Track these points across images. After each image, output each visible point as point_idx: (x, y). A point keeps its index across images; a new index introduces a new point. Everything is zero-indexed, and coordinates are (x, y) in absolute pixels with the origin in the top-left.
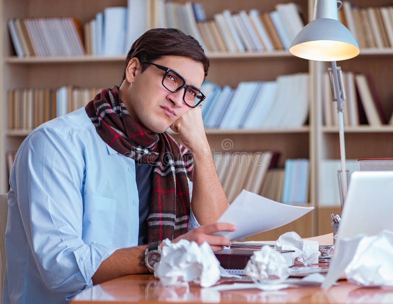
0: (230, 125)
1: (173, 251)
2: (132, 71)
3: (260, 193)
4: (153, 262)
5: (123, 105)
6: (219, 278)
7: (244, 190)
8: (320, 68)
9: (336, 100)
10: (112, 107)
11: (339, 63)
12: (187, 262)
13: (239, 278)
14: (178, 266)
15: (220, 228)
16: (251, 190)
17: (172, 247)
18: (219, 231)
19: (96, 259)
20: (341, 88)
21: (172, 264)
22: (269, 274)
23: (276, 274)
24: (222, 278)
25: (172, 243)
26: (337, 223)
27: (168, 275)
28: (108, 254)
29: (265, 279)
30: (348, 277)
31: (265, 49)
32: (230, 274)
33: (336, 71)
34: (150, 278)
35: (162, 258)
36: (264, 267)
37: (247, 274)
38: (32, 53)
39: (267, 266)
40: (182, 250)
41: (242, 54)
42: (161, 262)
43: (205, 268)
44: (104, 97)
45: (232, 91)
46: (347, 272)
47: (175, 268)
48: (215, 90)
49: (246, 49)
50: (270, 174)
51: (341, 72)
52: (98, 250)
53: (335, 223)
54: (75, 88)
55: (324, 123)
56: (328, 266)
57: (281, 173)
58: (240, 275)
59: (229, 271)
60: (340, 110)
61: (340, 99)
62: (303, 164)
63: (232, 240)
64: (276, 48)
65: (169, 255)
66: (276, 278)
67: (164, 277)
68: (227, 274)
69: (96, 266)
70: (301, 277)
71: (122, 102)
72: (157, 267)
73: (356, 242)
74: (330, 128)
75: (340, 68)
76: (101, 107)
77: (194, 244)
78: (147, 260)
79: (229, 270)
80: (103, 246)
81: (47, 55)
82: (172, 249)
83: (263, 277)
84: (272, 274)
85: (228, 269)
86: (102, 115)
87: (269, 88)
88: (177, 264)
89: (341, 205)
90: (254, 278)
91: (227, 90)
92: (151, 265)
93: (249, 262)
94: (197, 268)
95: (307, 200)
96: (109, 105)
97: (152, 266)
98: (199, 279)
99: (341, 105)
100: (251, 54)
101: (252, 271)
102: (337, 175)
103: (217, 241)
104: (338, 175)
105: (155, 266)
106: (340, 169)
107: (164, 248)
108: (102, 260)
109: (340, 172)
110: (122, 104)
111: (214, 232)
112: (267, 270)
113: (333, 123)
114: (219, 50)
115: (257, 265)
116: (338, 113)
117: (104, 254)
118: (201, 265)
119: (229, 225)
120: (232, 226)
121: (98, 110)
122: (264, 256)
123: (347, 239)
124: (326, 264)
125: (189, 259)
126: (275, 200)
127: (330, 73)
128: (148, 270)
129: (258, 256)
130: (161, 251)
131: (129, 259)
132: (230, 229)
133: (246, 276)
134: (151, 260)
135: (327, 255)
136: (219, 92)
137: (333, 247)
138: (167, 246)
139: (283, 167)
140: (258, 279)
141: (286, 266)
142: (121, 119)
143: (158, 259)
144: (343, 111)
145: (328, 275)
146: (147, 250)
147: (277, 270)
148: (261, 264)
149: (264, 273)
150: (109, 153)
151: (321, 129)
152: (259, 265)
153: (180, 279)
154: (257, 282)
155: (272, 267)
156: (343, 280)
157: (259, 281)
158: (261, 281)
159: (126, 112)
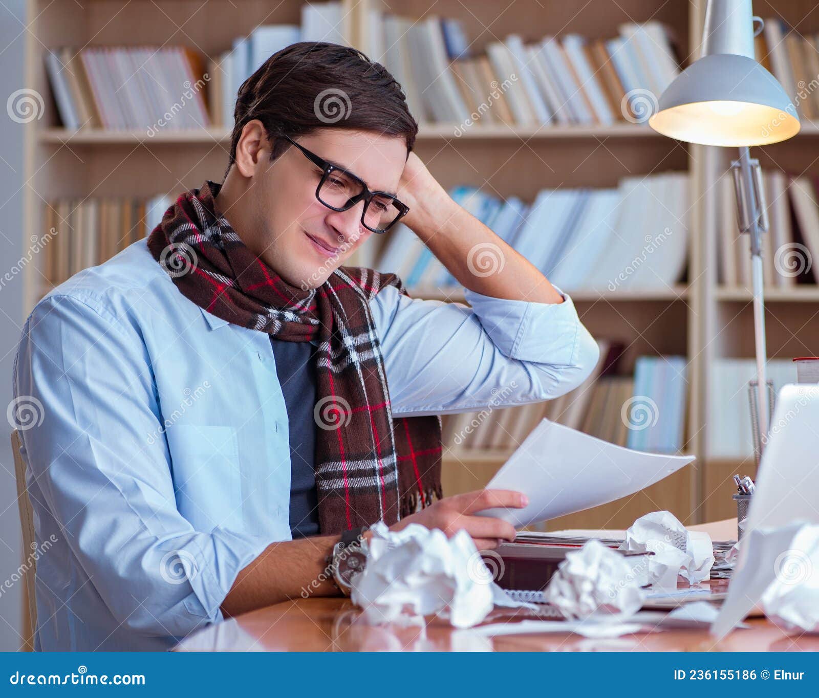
1: (392, 550)
2: (250, 148)
3: (581, 428)
4: (349, 572)
5: (225, 222)
6: (490, 608)
7: (545, 420)
8: (712, 162)
9: (748, 231)
11: (756, 151)
12: (423, 574)
13: (533, 610)
14: (404, 582)
15: (493, 500)
16: (561, 421)
17: (391, 539)
18: (490, 508)
19: (228, 565)
20: (758, 205)
21: (389, 576)
22: (599, 601)
23: (613, 602)
24: (496, 607)
26: (745, 494)
27: (381, 600)
28: (253, 555)
29: (590, 611)
30: (768, 612)
31: (596, 120)
32: (515, 600)
33: (749, 169)
34: (343, 606)
35: (369, 564)
36: (587, 587)
37: (551, 600)
38: (97, 123)
39: (595, 584)
40: (413, 547)
41: (546, 129)
42: (366, 572)
43: (461, 586)
44: (182, 210)
45: (522, 209)
46: (768, 601)
47: (396, 585)
48: (486, 206)
49: (555, 120)
50: (604, 387)
51: (758, 170)
52: (229, 545)
53: (742, 493)
55: (720, 280)
56: (726, 586)
57: (625, 386)
58: (536, 603)
59: (513, 594)
60: (755, 251)
61: (757, 230)
62: (674, 368)
63: (518, 527)
64: (620, 119)
65: (384, 557)
66: (614, 610)
67: (373, 604)
68: (508, 599)
69: (228, 581)
70: (667, 610)
71: (223, 217)
72: (358, 583)
73: (787, 537)
74: (732, 291)
75: (756, 162)
76: (176, 233)
77: (438, 535)
78: (336, 566)
79: (512, 591)
80: (240, 537)
81: (127, 126)
82: (391, 545)
83: (584, 609)
84: (605, 601)
85: (510, 589)
87: (603, 204)
88: (401, 574)
89: (756, 457)
90: (566, 609)
91: (513, 207)
92: (344, 579)
93: (557, 575)
94: (444, 587)
95: (680, 445)
96: (192, 226)
97: (347, 580)
98: (447, 610)
99: (759, 241)
100: (564, 129)
101: (561, 594)
102: (747, 393)
103: (487, 528)
104: (750, 391)
105: (353, 579)
106: (753, 378)
107: (374, 541)
108: (240, 569)
109: (753, 385)
110: (221, 220)
111: (480, 510)
112: (593, 593)
113: (740, 281)
114: (497, 119)
115: (572, 581)
116: (751, 258)
117: (243, 556)
118: (453, 580)
119: (512, 494)
120: (520, 495)
121: (171, 240)
122: (588, 562)
123: (767, 530)
124: (722, 582)
125: (427, 566)
126: (613, 440)
127: (736, 172)
128: (339, 589)
129: (575, 563)
130: (366, 548)
131: (298, 565)
132: (516, 503)
133: (548, 604)
134: (345, 569)
135: (725, 563)
136: (495, 210)
137: (736, 546)
138: (381, 537)
139: (631, 374)
140: (574, 611)
141: (635, 585)
142: (223, 252)
143: (361, 567)
144: (762, 255)
145: (725, 607)
146: (337, 546)
147: (615, 594)
148: (583, 579)
149: (586, 599)
150: (209, 328)
151: (713, 293)
152: (577, 582)
153: (408, 610)
154: (571, 619)
155: (605, 587)
156: (757, 618)
157: (576, 617)
158: (581, 616)
159: (232, 237)
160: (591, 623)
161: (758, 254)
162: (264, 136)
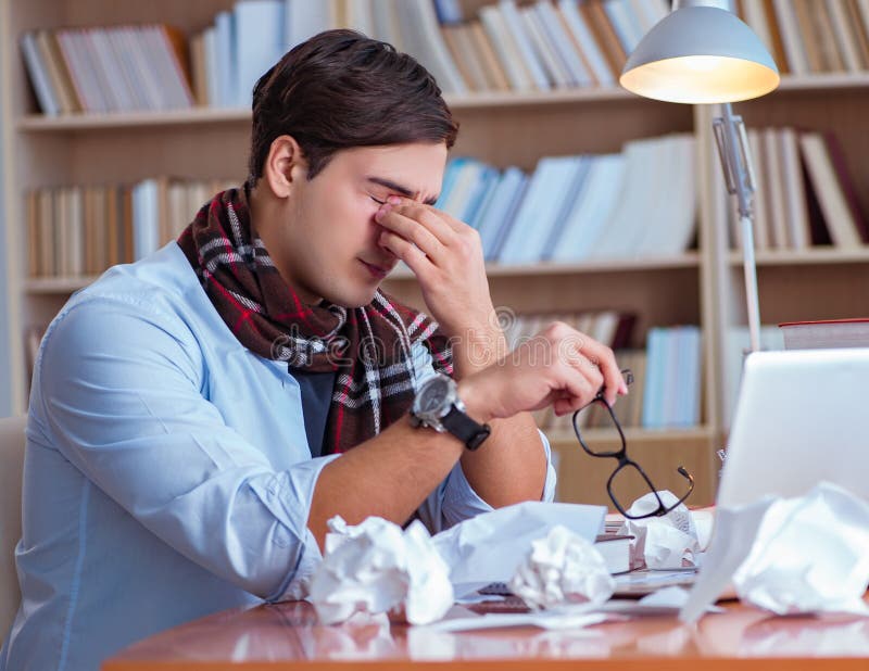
0: (522, 255)
2: (282, 165)
5: (260, 244)
6: (450, 602)
9: (735, 192)
10: (234, 248)
11: (741, 107)
12: (374, 570)
13: (499, 602)
14: (356, 579)
17: (348, 534)
21: (340, 573)
22: (566, 590)
23: (580, 590)
25: (348, 524)
27: (332, 599)
29: (557, 602)
30: (741, 594)
31: (595, 82)
33: (733, 127)
36: (553, 575)
37: (515, 592)
38: (77, 108)
39: (561, 572)
40: (365, 542)
41: (544, 94)
43: (415, 581)
44: (217, 219)
45: (523, 179)
46: (739, 581)
47: (347, 582)
48: (485, 177)
49: (553, 84)
51: (742, 128)
54: (174, 180)
55: (733, 245)
57: (638, 360)
58: (500, 595)
60: (744, 213)
61: (745, 190)
62: (688, 338)
66: (581, 599)
67: (324, 603)
70: (637, 597)
71: (258, 238)
73: (758, 513)
75: (739, 118)
76: (207, 247)
81: (108, 109)
82: (346, 540)
83: (550, 599)
84: (573, 590)
86: (212, 266)
87: (606, 170)
88: (351, 573)
90: (531, 600)
91: (513, 177)
94: (397, 581)
95: (698, 419)
96: (226, 242)
99: (748, 201)
100: (563, 94)
101: (526, 583)
104: (743, 360)
109: (747, 353)
110: (257, 241)
112: (560, 582)
114: (493, 86)
115: (537, 569)
116: (740, 219)
118: (406, 574)
121: (202, 252)
122: (553, 549)
123: (737, 508)
125: (378, 561)
127: (719, 130)
129: (539, 551)
136: (495, 181)
138: (337, 532)
139: (643, 347)
140: (542, 602)
141: (605, 572)
142: (255, 274)
144: (752, 216)
145: (695, 590)
147: (583, 581)
148: (548, 567)
149: (553, 588)
152: (542, 571)
153: (361, 607)
154: (537, 610)
155: (572, 575)
156: (729, 601)
157: (542, 608)
158: (547, 606)
159: (266, 261)
160: (557, 614)
161: (747, 215)
162: (297, 154)
